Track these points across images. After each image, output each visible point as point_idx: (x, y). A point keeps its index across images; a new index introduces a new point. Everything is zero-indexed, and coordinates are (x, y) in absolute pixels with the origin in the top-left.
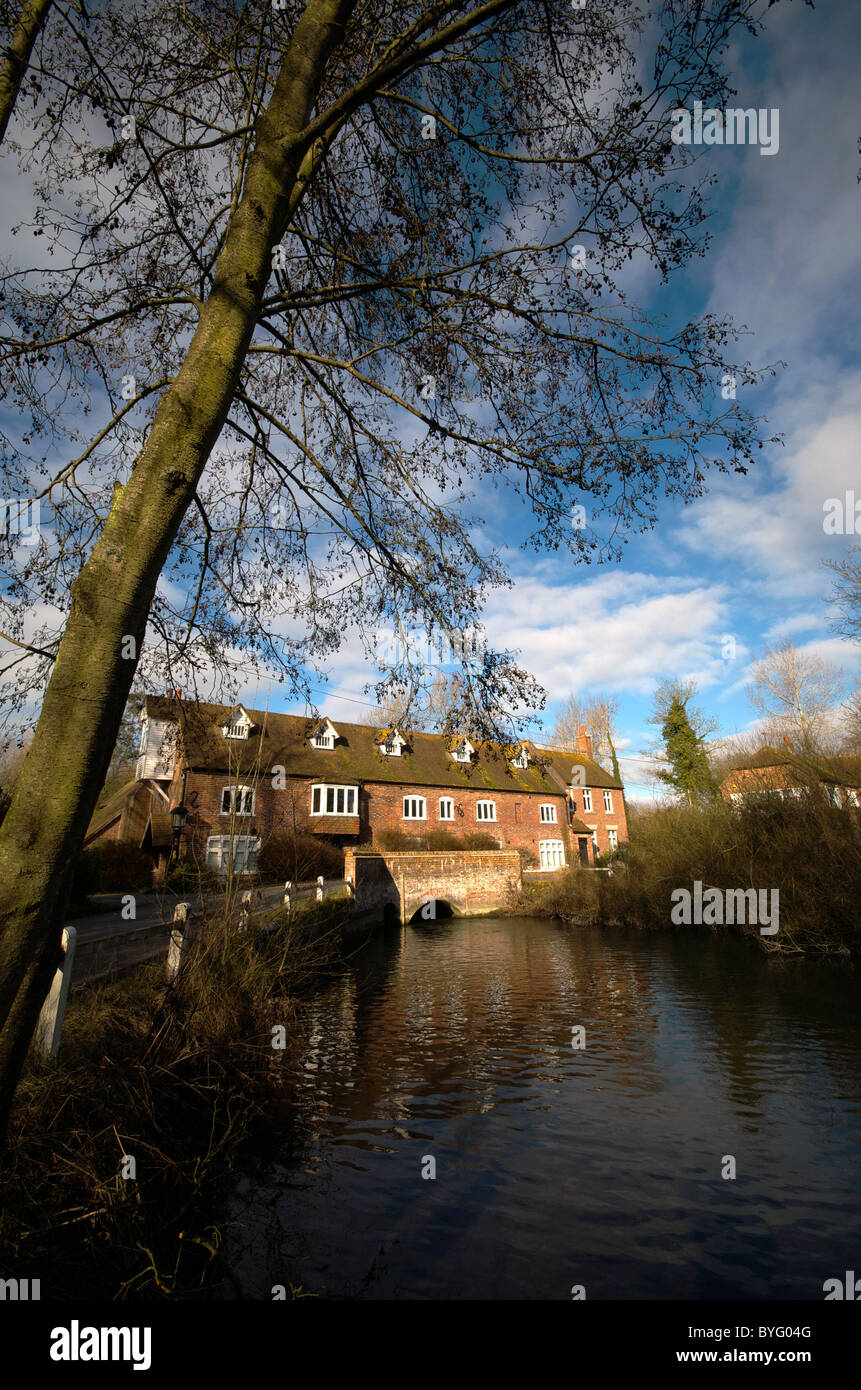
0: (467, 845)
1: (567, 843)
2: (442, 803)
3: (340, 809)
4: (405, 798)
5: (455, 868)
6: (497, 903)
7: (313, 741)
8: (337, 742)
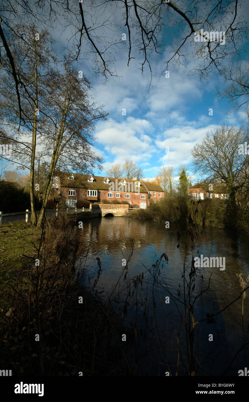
0: (122, 203)
1: (147, 203)
2: (117, 194)
3: (93, 195)
4: (108, 193)
5: (114, 207)
6: (123, 214)
7: (88, 180)
8: (93, 181)
